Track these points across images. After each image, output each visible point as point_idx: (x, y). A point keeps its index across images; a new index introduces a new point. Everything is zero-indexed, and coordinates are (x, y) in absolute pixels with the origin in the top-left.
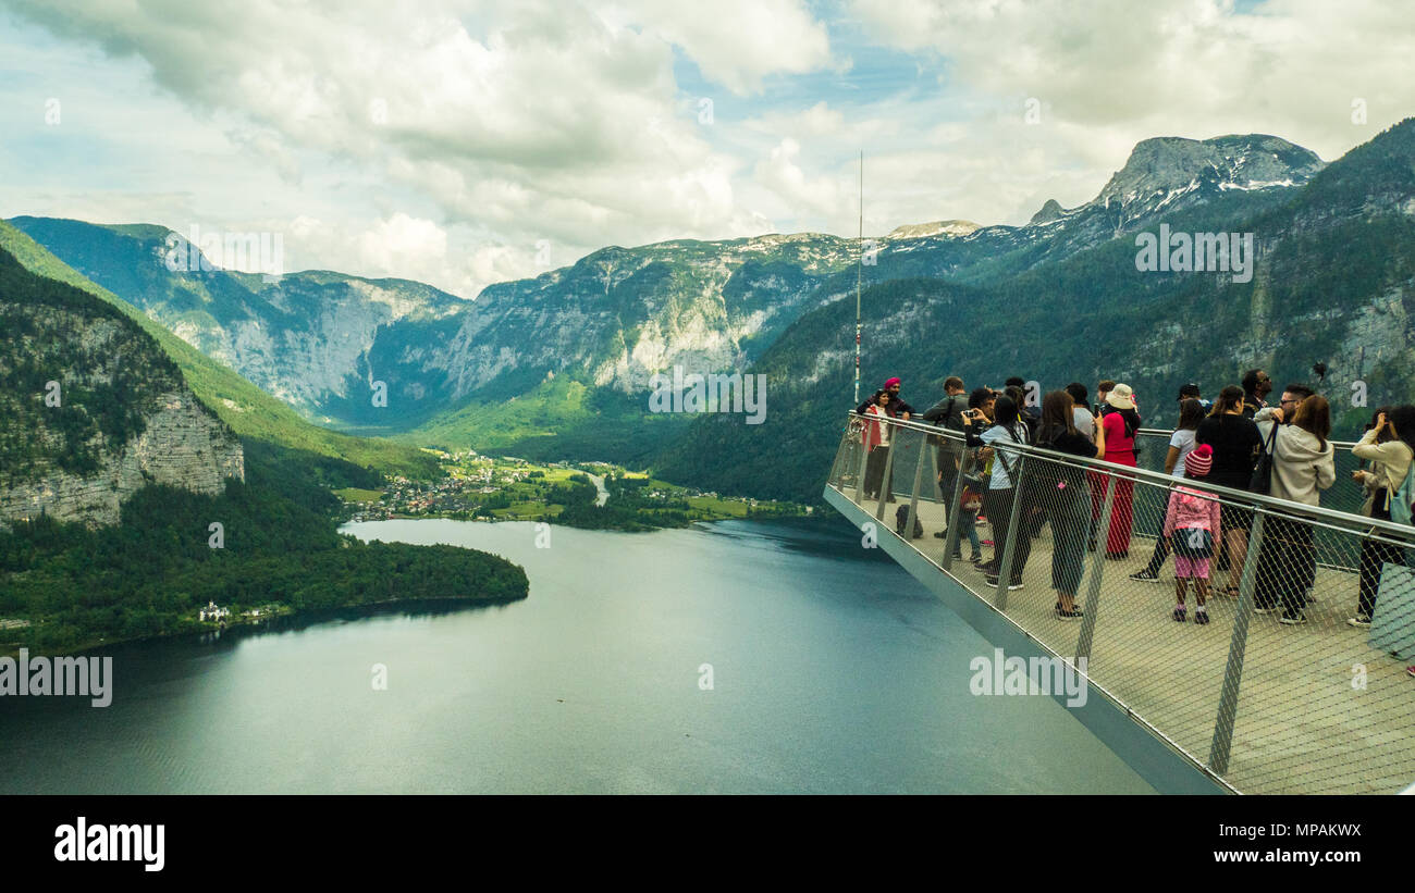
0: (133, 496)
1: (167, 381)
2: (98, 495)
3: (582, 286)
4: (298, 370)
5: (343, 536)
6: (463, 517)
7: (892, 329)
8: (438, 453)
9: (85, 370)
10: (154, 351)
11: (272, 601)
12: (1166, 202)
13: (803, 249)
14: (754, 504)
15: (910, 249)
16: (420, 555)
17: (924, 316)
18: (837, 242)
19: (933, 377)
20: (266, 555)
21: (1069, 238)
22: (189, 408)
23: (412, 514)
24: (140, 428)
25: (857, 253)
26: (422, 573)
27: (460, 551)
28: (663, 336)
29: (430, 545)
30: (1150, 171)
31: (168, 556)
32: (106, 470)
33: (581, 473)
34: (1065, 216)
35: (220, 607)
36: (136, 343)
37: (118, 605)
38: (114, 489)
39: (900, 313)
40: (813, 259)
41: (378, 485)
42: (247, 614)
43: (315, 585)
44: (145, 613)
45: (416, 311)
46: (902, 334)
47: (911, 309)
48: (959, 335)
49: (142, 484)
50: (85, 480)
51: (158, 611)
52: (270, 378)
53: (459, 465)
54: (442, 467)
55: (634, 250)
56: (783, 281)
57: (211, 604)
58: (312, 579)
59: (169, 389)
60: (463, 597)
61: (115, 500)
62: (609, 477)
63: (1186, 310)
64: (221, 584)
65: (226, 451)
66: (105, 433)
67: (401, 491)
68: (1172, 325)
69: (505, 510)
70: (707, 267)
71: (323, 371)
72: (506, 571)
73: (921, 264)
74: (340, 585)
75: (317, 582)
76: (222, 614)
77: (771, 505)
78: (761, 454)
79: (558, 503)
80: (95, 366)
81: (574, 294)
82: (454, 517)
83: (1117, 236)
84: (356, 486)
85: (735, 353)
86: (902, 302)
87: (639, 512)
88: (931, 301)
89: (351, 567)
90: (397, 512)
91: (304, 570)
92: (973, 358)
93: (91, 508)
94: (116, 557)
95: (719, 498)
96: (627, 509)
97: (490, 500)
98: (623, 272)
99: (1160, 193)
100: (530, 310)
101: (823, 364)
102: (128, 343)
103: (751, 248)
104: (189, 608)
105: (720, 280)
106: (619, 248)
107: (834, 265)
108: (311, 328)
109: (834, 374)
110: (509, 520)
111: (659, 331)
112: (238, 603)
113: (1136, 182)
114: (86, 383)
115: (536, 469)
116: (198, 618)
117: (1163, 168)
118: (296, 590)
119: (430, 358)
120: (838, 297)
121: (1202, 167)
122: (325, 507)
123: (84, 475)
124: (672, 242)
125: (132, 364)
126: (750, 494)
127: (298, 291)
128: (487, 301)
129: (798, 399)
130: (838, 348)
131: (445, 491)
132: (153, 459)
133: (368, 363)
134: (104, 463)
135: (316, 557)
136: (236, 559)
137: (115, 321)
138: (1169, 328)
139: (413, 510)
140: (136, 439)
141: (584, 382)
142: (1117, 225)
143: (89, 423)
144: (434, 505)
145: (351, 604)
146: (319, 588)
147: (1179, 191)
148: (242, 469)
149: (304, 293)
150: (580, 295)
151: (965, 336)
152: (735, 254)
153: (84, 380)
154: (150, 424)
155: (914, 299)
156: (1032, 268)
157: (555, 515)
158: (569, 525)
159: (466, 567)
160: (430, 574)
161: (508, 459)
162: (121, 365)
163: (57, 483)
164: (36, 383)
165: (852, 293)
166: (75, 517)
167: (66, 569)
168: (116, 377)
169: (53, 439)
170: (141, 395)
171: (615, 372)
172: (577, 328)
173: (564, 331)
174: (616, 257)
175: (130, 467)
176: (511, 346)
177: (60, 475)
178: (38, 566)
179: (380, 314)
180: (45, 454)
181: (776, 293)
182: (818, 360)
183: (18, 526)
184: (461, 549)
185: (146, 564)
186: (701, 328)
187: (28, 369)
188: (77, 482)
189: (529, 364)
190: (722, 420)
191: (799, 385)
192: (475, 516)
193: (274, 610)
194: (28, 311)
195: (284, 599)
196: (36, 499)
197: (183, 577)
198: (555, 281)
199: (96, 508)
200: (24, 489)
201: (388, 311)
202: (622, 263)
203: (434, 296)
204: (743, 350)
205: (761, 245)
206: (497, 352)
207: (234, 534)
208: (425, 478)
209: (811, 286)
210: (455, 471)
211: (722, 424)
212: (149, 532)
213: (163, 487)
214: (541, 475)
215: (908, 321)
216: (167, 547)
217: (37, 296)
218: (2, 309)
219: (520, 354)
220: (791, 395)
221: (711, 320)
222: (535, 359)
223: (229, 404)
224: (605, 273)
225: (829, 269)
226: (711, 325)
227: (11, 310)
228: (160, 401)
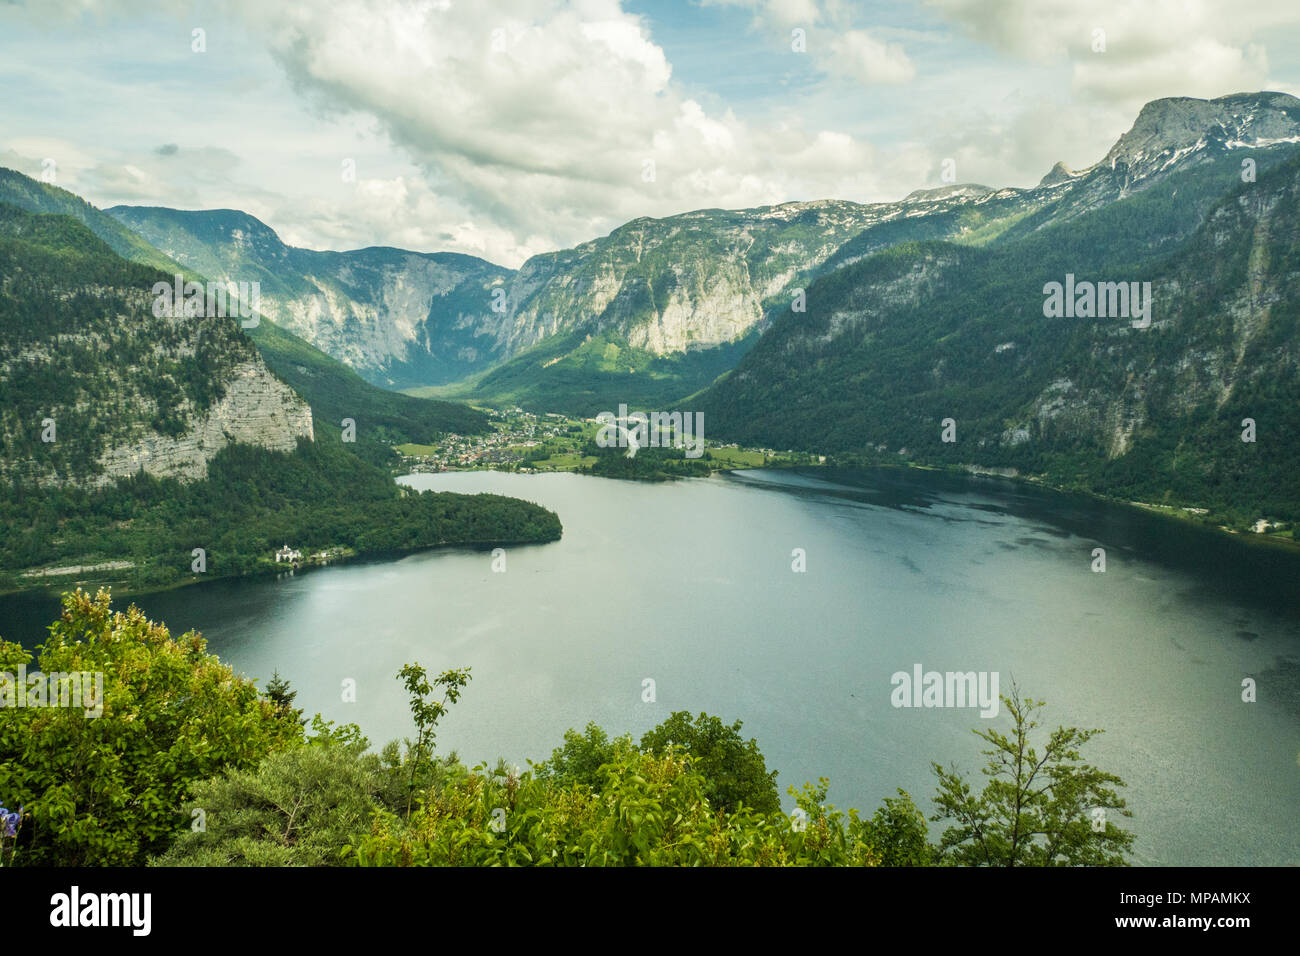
0: (217, 454)
1: (242, 352)
2: (185, 454)
3: (615, 255)
4: (364, 338)
5: (401, 487)
6: (507, 469)
7: (901, 290)
8: (488, 410)
9: (171, 343)
10: (230, 325)
11: (337, 544)
12: (1173, 161)
13: (822, 215)
14: (772, 454)
15: (923, 213)
16: (465, 503)
17: (933, 278)
18: (853, 208)
19: (941, 335)
20: (332, 503)
21: (1075, 200)
22: (262, 376)
23: (462, 467)
24: (220, 394)
25: (872, 218)
26: (467, 519)
27: (501, 499)
28: (691, 300)
29: (475, 494)
30: (1157, 131)
31: (248, 506)
32: (193, 431)
34: (1074, 178)
35: (293, 549)
36: (214, 319)
38: (201, 448)
39: (909, 276)
40: (831, 225)
41: (433, 441)
42: (316, 556)
43: (374, 531)
44: (229, 555)
45: (467, 281)
46: (912, 294)
47: (920, 270)
48: (966, 294)
49: (224, 444)
50: (176, 440)
51: (241, 554)
52: (339, 346)
53: (506, 421)
54: (490, 424)
55: (664, 220)
56: (802, 246)
57: (286, 547)
58: (371, 525)
59: (244, 360)
60: (504, 540)
61: (202, 458)
63: (1183, 269)
64: (294, 530)
65: (296, 413)
66: (191, 399)
67: (454, 446)
68: (1170, 282)
69: (545, 462)
70: (731, 234)
71: (386, 338)
72: (542, 517)
73: (933, 227)
74: (396, 531)
75: (375, 527)
76: (295, 556)
77: (787, 455)
78: (778, 408)
79: (593, 455)
80: (179, 341)
81: (608, 262)
82: (500, 468)
83: (1123, 195)
84: (414, 442)
85: (758, 315)
86: (912, 264)
87: (665, 463)
88: (940, 263)
89: (405, 514)
90: (449, 464)
91: (365, 518)
92: (978, 316)
93: (181, 465)
94: (205, 507)
95: (740, 450)
96: (654, 460)
97: (532, 453)
98: (654, 241)
99: (1167, 153)
100: (570, 278)
101: (837, 323)
102: (208, 319)
103: (773, 215)
104: (266, 550)
105: (743, 246)
106: (650, 219)
107: (850, 230)
108: (374, 300)
109: (848, 332)
110: (548, 470)
111: (686, 296)
112: (309, 546)
113: (1142, 143)
114: (173, 356)
115: (575, 424)
116: (275, 558)
117: (1170, 128)
118: (357, 535)
119: (480, 324)
120: (852, 261)
121: (1209, 126)
122: (386, 461)
123: (174, 436)
124: (699, 212)
125: (211, 338)
126: (768, 445)
127: (362, 266)
128: (530, 271)
129: (812, 358)
130: (851, 309)
131: (492, 445)
132: (233, 421)
133: (426, 330)
134: (190, 426)
135: (374, 506)
136: (307, 508)
138: (1166, 286)
139: (464, 463)
140: (217, 404)
141: (620, 344)
142: (1123, 185)
143: (177, 391)
144: (482, 458)
145: (406, 546)
146: (379, 533)
147: (1185, 151)
148: (311, 429)
149: (367, 268)
150: (614, 263)
151: (971, 296)
152: (758, 221)
153: (172, 353)
154: (229, 390)
155: (924, 261)
156: (1040, 228)
157: (589, 466)
158: (602, 475)
159: (506, 514)
160: (474, 520)
161: (550, 415)
162: (202, 338)
163: (152, 444)
164: (131, 357)
165: (866, 256)
166: (169, 473)
167: (162, 518)
168: (199, 349)
169: (147, 405)
170: (220, 365)
171: (647, 334)
172: (613, 293)
173: (600, 297)
174: (647, 227)
175: (214, 428)
176: (552, 312)
177: (155, 436)
178: (139, 516)
179: (435, 285)
180: (141, 418)
181: (795, 257)
182: (832, 321)
183: (121, 481)
184: (503, 497)
185: (230, 513)
186: (726, 292)
187: (123, 344)
188: (169, 442)
189: (570, 328)
190: (743, 377)
191: (814, 344)
192: (518, 468)
193: (340, 552)
194: (121, 293)
195: (348, 542)
196: (135, 458)
197: (261, 524)
198: (592, 251)
199: (186, 464)
200: (125, 449)
201: (442, 282)
202: (653, 232)
203: (483, 267)
204: (765, 311)
205: (782, 212)
206: (540, 318)
207: (305, 486)
208: (475, 434)
209: (829, 250)
210: (502, 427)
211: (743, 381)
212: (232, 485)
213: (243, 445)
214: (578, 429)
215: (917, 283)
216: (248, 498)
217: (128, 279)
218: (98, 292)
219: (561, 319)
220: (807, 353)
221: (735, 283)
222: (574, 324)
223: (302, 370)
224: (637, 242)
225: (845, 233)
226: (735, 289)
227: (106, 292)
228: (236, 370)
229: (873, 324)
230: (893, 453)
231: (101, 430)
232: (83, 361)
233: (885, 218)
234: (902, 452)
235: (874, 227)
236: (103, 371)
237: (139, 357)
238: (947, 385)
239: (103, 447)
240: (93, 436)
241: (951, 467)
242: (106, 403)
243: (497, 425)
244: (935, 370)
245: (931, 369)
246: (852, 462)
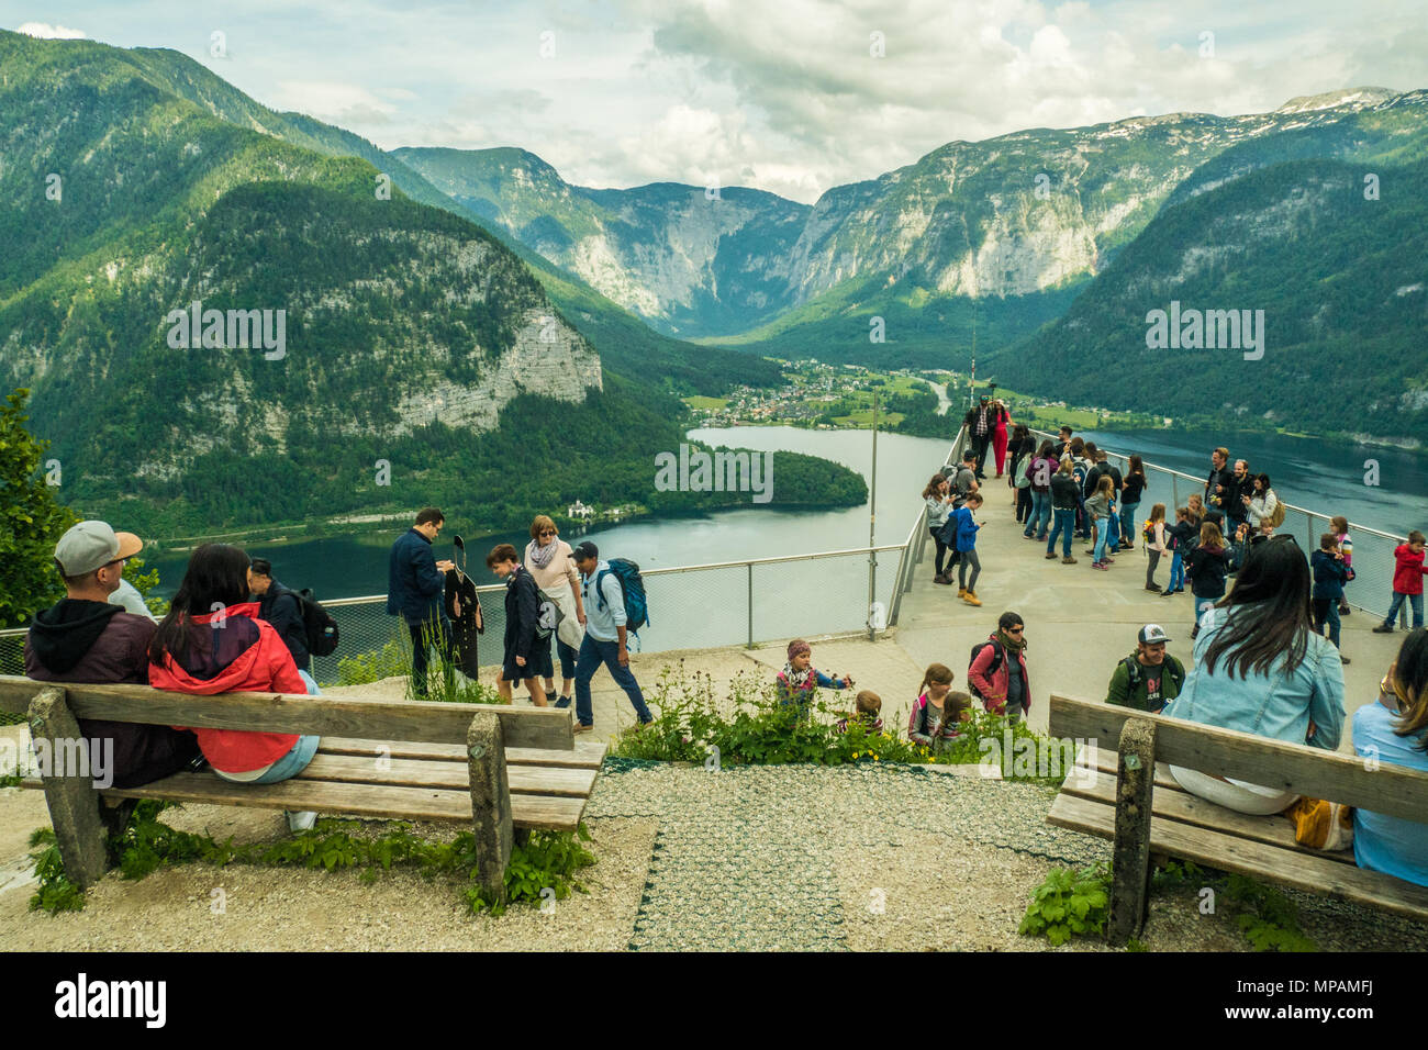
0: (508, 404)
1: (532, 297)
2: (479, 403)
3: (924, 186)
5: (692, 441)
6: (804, 425)
7: (1274, 221)
8: (780, 361)
9: (462, 289)
10: (519, 269)
11: (630, 501)
13: (1173, 132)
14: (1106, 415)
15: (1304, 125)
17: (1316, 204)
18: (1214, 122)
19: (1322, 275)
20: (624, 458)
23: (755, 422)
24: (510, 341)
25: (1237, 133)
27: (802, 458)
28: (1011, 236)
29: (773, 451)
31: (539, 458)
32: (484, 380)
33: (923, 381)
35: (586, 505)
36: (503, 263)
37: (501, 502)
38: (492, 397)
39: (1286, 202)
40: (1184, 143)
41: (723, 393)
42: (609, 512)
44: (522, 509)
45: (756, 219)
46: (1288, 225)
47: (1300, 196)
48: (1359, 225)
49: (515, 394)
50: (468, 389)
52: (621, 290)
53: (800, 374)
54: (784, 375)
55: (981, 143)
56: (1148, 170)
57: (578, 502)
59: (534, 305)
60: (804, 502)
61: (494, 408)
62: (951, 384)
64: (585, 485)
65: (585, 362)
66: (482, 346)
67: (746, 400)
69: (845, 418)
70: (1061, 158)
71: (670, 282)
72: (846, 478)
73: (1317, 142)
76: (588, 511)
77: (1125, 417)
78: (1115, 362)
79: (899, 411)
80: (470, 286)
81: (916, 194)
82: (796, 424)
84: (703, 394)
85: (1090, 253)
86: (1290, 188)
88: (1327, 186)
90: (741, 419)
92: (1375, 251)
93: (474, 415)
94: (497, 458)
95: (1068, 408)
97: (831, 408)
98: (969, 168)
100: (871, 213)
101: (1191, 261)
102: (497, 263)
103: (1112, 134)
104: (559, 504)
105: (1075, 172)
106: (964, 143)
107: (1208, 149)
108: (658, 240)
109: (1204, 272)
110: (849, 428)
111: (1005, 231)
112: (602, 502)
114: (464, 301)
115: (876, 377)
116: (567, 513)
118: (650, 491)
119: (772, 266)
120: (1212, 186)
122: (675, 413)
123: (466, 385)
124: (1023, 133)
125: (501, 282)
126: (1102, 404)
127: (645, 205)
128: (827, 206)
130: (1208, 244)
131: (787, 399)
132: (524, 370)
133: (712, 273)
134: (482, 374)
136: (598, 462)
137: (485, 243)
139: (757, 417)
140: (508, 352)
141: (927, 287)
143: (468, 338)
144: (776, 413)
145: (700, 506)
148: (600, 379)
149: (650, 206)
150: (922, 194)
151: (1365, 226)
152: (1093, 142)
153: (463, 299)
154: (519, 338)
155: (1305, 185)
157: (895, 423)
158: (910, 434)
159: (808, 474)
161: (848, 366)
162: (492, 283)
163: (446, 393)
164: (424, 303)
165: (1228, 180)
166: (462, 423)
167: (457, 468)
168: (489, 295)
169: (440, 353)
170: (510, 311)
171: (959, 276)
172: (919, 231)
173: (907, 233)
174: (961, 152)
175: (504, 377)
176: (851, 252)
177: (448, 384)
178: (434, 465)
179: (723, 224)
180: (435, 366)
181: (1139, 183)
182: (1184, 259)
183: (416, 429)
184: (803, 456)
185: (523, 466)
186: (1053, 226)
187: (417, 289)
188: (463, 392)
189: (870, 270)
190: (1073, 324)
191: (1162, 286)
192: (816, 424)
193: (632, 509)
194: (413, 237)
195: (640, 498)
196: (430, 406)
197: (553, 477)
198: (897, 181)
199: (479, 414)
200: (420, 398)
201: (729, 220)
202: (967, 158)
203: (774, 203)
204: (1100, 247)
205: (1122, 131)
206: (837, 258)
207: (596, 439)
208: (767, 387)
209: (1182, 173)
210: (797, 379)
211: (1073, 330)
212: (524, 437)
213: (533, 396)
214: (881, 383)
215: (1296, 209)
216: (539, 450)
217: (419, 223)
218: (392, 236)
219: (861, 260)
220: (1152, 296)
221: (1064, 216)
222: (876, 265)
223: (586, 316)
224: (949, 172)
225: (1203, 154)
226: (1064, 222)
227: (400, 236)
228: (526, 316)
229: (1236, 260)
230: (1257, 417)
231: (397, 378)
232: (379, 307)
233: (1253, 133)
234: (1269, 415)
235: (1240, 144)
236: (398, 317)
237: (431, 303)
238: (1329, 337)
239: (400, 395)
240: (390, 384)
241: (1331, 434)
242: (401, 351)
243: (791, 377)
244: (1315, 317)
245: (1311, 315)
246: (1205, 426)
